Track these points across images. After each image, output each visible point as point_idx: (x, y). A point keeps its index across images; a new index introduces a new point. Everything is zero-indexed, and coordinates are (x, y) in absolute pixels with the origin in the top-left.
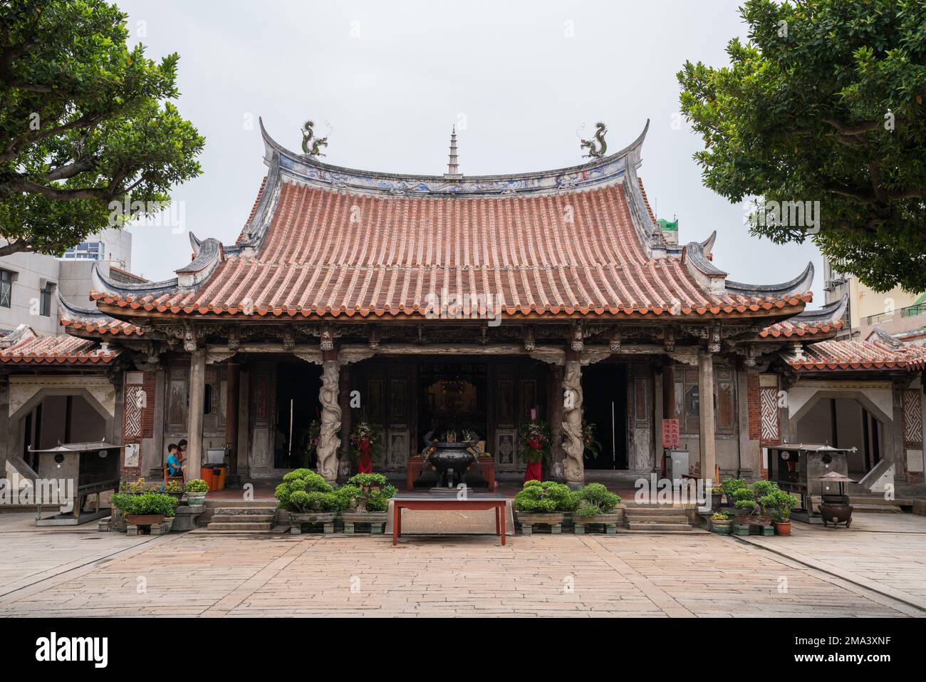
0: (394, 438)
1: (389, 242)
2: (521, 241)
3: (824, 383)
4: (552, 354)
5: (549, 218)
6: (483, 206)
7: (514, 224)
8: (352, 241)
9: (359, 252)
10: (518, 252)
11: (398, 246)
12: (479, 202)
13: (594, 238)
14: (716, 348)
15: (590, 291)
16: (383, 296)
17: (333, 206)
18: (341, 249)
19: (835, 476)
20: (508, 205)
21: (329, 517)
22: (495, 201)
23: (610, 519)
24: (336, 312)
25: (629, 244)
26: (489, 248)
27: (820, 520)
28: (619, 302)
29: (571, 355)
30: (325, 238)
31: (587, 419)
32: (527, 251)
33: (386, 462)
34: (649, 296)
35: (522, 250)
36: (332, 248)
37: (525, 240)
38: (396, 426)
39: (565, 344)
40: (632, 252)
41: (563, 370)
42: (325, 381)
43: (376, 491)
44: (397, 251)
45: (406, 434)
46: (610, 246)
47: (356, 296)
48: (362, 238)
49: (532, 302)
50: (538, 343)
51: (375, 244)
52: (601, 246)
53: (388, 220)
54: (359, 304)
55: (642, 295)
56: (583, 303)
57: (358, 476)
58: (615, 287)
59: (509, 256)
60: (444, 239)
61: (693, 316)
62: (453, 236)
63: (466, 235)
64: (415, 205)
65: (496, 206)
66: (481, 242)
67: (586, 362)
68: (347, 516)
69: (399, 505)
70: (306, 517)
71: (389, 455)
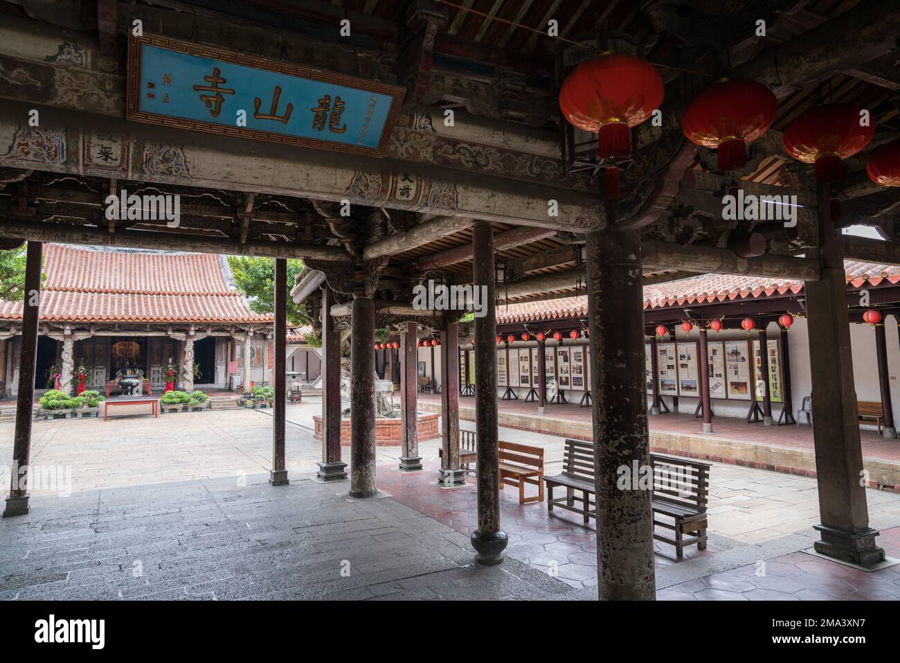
0: (97, 373)
1: (95, 275)
2: (166, 278)
3: (299, 345)
4: (180, 336)
5: (181, 266)
6: (147, 258)
7: (163, 269)
8: (74, 273)
9: (78, 280)
10: (165, 283)
11: (100, 278)
12: (144, 256)
13: (202, 278)
14: (252, 334)
15: (198, 308)
16: (98, 309)
17: (61, 254)
18: (67, 278)
19: (296, 384)
20: (160, 258)
21: (69, 411)
22: (153, 256)
23: (204, 405)
24: (73, 317)
25: (219, 282)
26: (150, 280)
27: (290, 401)
28: (211, 315)
29: (188, 336)
30: (57, 272)
31: (196, 360)
32: (169, 283)
33: (93, 384)
34: (224, 312)
35: (167, 283)
36: (62, 277)
37: (168, 277)
38: (99, 367)
39: (187, 332)
40: (220, 286)
41: (185, 343)
42: (65, 349)
43: (93, 399)
44: (100, 280)
45: (104, 371)
46: (210, 282)
47: (83, 309)
48: (79, 272)
49: (172, 314)
50: (174, 331)
51: (87, 276)
52: (206, 282)
53: (94, 263)
54: (86, 314)
55: (221, 312)
56: (195, 315)
57: (85, 392)
58: (210, 307)
59: (160, 285)
60: (126, 275)
61: (242, 322)
62: (130, 273)
63: (138, 273)
64: (109, 256)
65: (153, 259)
66: (145, 277)
67: (196, 339)
68: (78, 410)
69: (107, 404)
70: (56, 412)
71: (95, 381)
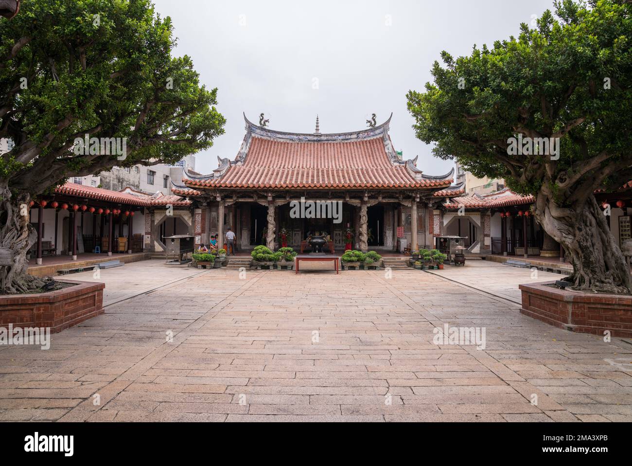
0: (295, 234)
1: (293, 159)
2: (344, 159)
4: (356, 202)
5: (354, 150)
6: (329, 145)
7: (341, 152)
8: (279, 159)
9: (281, 163)
10: (342, 163)
11: (296, 161)
12: (327, 144)
13: (371, 158)
14: (418, 200)
15: (370, 178)
16: (291, 180)
17: (271, 145)
18: (275, 162)
19: (460, 247)
20: (339, 145)
21: (271, 263)
22: (334, 143)
23: (378, 264)
24: (273, 186)
25: (385, 160)
26: (331, 161)
27: (454, 263)
28: (382, 182)
29: (363, 202)
30: (268, 158)
31: (369, 227)
32: (346, 163)
33: (292, 243)
34: (393, 180)
35: (344, 162)
36: (271, 162)
37: (345, 158)
38: (296, 230)
39: (361, 198)
40: (386, 163)
41: (360, 208)
42: (269, 213)
43: (289, 254)
44: (296, 163)
45: (300, 233)
46: (378, 161)
47: (281, 180)
48: (282, 158)
49: (348, 182)
50: (351, 198)
51: (288, 160)
52: (374, 161)
53: (292, 151)
54: (282, 183)
55: (390, 179)
56: (368, 183)
57: (282, 248)
58: (380, 177)
59: (339, 164)
60: (314, 158)
61: (410, 188)
62: (317, 157)
63: (322, 156)
64: (303, 144)
65: (334, 145)
66: (328, 159)
67: (369, 205)
68: (278, 263)
69: (298, 259)
70: (263, 263)
71: (293, 240)
